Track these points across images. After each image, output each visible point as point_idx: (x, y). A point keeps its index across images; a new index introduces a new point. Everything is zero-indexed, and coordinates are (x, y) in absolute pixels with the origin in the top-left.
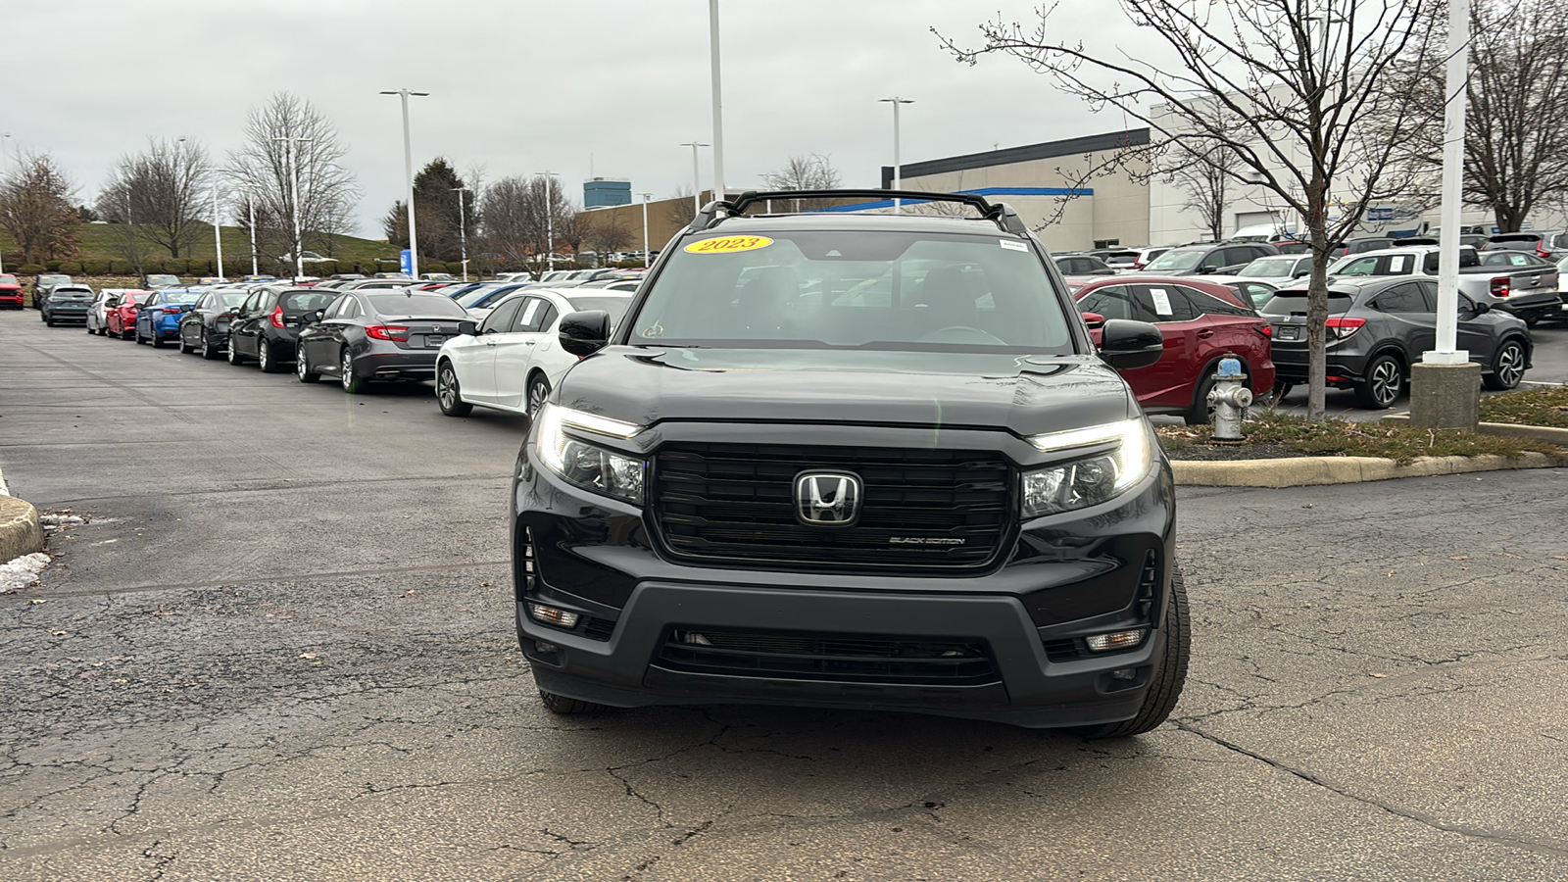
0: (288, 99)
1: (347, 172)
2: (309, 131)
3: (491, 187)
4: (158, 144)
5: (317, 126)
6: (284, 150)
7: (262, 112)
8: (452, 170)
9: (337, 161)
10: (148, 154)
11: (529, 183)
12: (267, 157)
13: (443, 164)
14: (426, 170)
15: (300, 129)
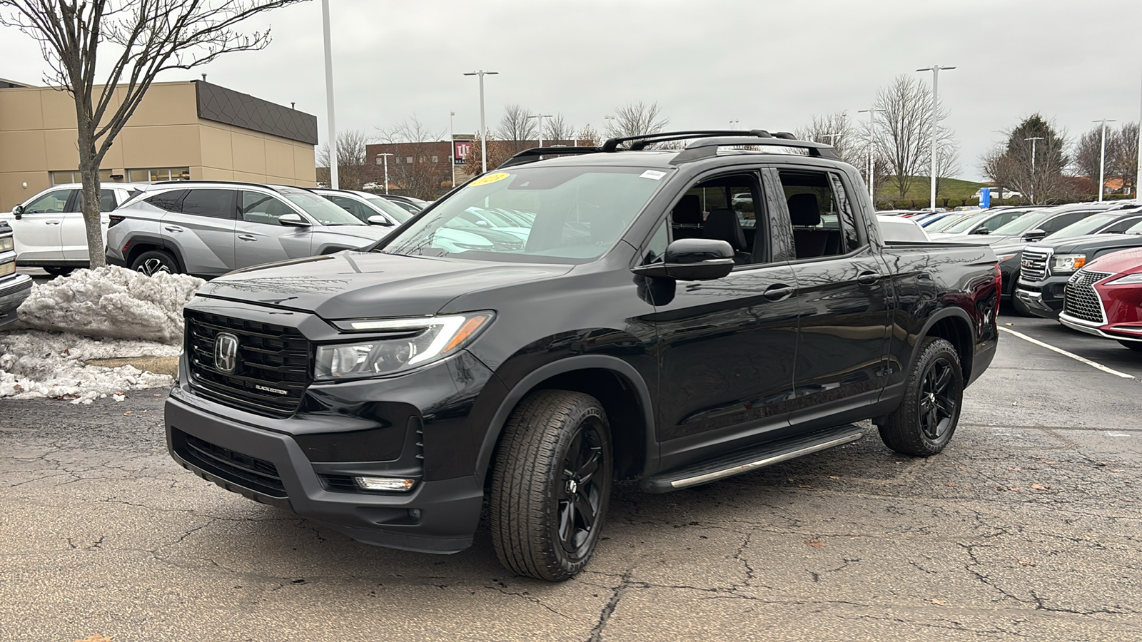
0: (907, 79)
1: (947, 131)
2: (921, 102)
3: (1087, 135)
4: (818, 119)
5: (927, 98)
6: (900, 118)
7: (887, 92)
8: (1045, 123)
9: (940, 123)
10: (811, 126)
11: (1121, 130)
12: (888, 124)
13: (1038, 119)
14: (1022, 125)
15: (913, 101)
